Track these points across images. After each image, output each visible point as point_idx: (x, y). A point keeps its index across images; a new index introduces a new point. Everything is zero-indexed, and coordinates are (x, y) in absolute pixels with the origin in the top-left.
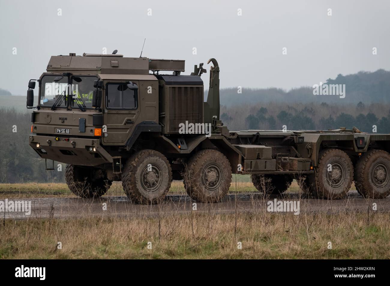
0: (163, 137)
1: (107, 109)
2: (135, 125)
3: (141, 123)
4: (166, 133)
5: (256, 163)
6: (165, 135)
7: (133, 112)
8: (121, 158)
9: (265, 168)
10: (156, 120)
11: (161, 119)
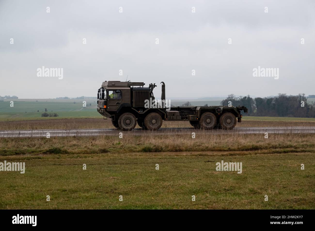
0: (132, 108)
1: (109, 99)
2: (121, 104)
3: (123, 104)
4: (133, 107)
5: (173, 117)
6: (133, 108)
7: (120, 100)
8: (115, 116)
9: (177, 119)
10: (130, 103)
11: (132, 102)
